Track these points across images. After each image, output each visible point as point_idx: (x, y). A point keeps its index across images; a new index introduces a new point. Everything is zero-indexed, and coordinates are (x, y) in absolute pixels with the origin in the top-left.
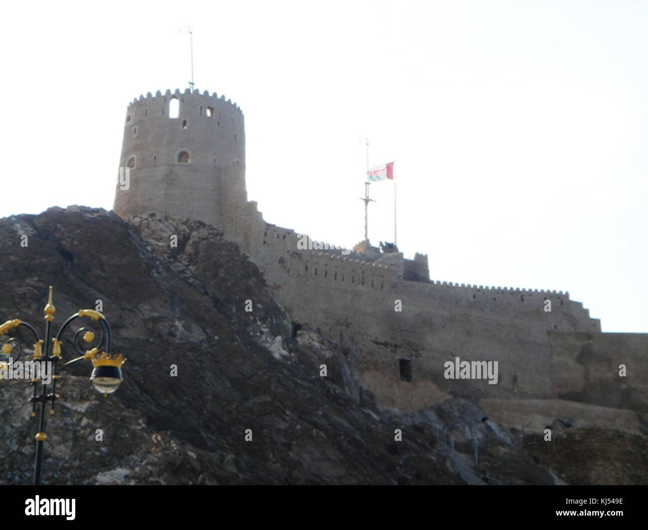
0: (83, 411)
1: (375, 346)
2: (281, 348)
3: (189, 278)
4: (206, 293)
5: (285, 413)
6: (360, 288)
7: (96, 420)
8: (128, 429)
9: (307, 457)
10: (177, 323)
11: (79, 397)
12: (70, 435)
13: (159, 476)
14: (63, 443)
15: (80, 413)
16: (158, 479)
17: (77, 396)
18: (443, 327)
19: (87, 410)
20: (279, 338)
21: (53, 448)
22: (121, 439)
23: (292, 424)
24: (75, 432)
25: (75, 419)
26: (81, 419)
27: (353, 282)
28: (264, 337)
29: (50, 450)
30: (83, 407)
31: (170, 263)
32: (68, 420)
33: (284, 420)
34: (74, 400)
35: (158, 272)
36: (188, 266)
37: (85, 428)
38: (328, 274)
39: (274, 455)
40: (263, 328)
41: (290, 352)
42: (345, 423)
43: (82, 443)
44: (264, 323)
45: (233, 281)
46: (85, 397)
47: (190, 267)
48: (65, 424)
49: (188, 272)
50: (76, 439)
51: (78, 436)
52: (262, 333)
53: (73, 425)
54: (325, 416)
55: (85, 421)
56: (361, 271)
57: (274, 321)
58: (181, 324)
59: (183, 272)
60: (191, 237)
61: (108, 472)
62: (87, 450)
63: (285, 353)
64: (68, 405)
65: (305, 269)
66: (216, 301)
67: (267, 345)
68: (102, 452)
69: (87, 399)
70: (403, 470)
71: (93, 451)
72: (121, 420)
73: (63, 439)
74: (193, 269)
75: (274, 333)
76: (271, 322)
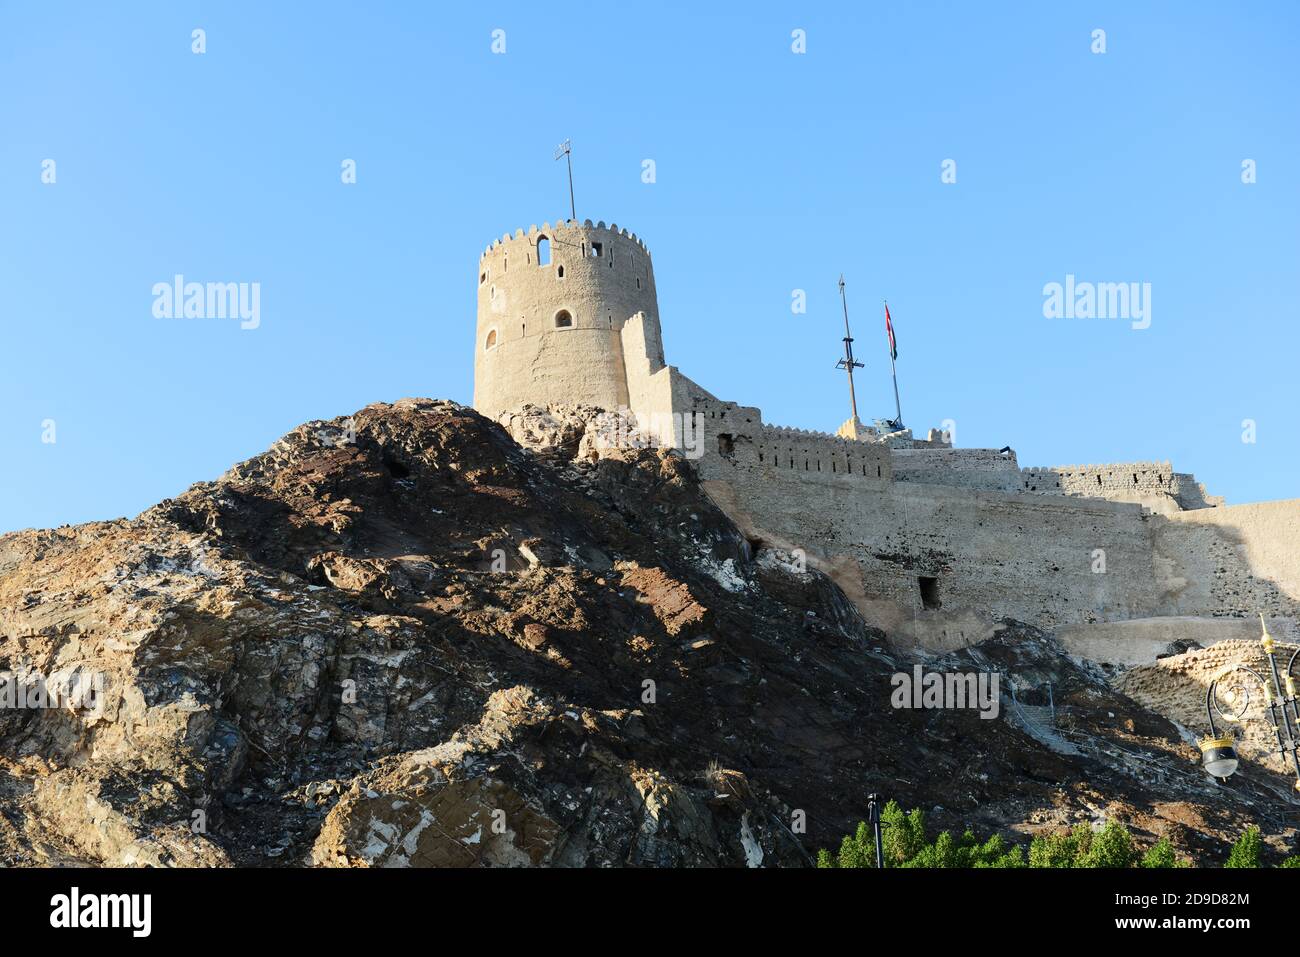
0: (397, 665)
1: (878, 562)
2: (733, 576)
3: (587, 489)
4: (614, 508)
5: (741, 661)
6: (846, 478)
7: (418, 679)
8: (472, 689)
9: (777, 722)
10: (567, 549)
11: (389, 646)
12: (380, 705)
13: (513, 748)
14: (371, 718)
15: (392, 668)
16: (513, 753)
17: (386, 644)
18: (981, 524)
19: (402, 663)
20: (729, 562)
21: (357, 728)
22: (461, 703)
23: (752, 677)
24: (388, 699)
25: (385, 680)
26: (395, 678)
27: (835, 470)
28: (705, 562)
29: (352, 731)
30: (396, 660)
31: (559, 471)
32: (377, 683)
33: (740, 671)
34: (382, 650)
35: (536, 483)
36: (586, 473)
37: (402, 691)
38: (794, 462)
39: (725, 723)
40: (703, 548)
41: (747, 580)
42: (839, 672)
43: (400, 716)
44: (704, 540)
45: (651, 485)
46: (399, 645)
47: (588, 475)
48: (372, 688)
49: (586, 481)
50: (390, 711)
51: (394, 705)
52: (702, 556)
53: (383, 688)
54: (806, 663)
55: (401, 681)
56: (844, 454)
57: (719, 538)
58: (574, 551)
59: (578, 482)
60: (586, 431)
61: (431, 749)
62: (410, 725)
63: (740, 582)
64: (373, 658)
65: (758, 458)
66: (629, 518)
67: (711, 572)
68: (432, 726)
69: (402, 648)
70: (934, 732)
71: (417, 726)
72: (459, 676)
73: (370, 713)
74: (593, 477)
75: (720, 556)
76: (714, 539)
